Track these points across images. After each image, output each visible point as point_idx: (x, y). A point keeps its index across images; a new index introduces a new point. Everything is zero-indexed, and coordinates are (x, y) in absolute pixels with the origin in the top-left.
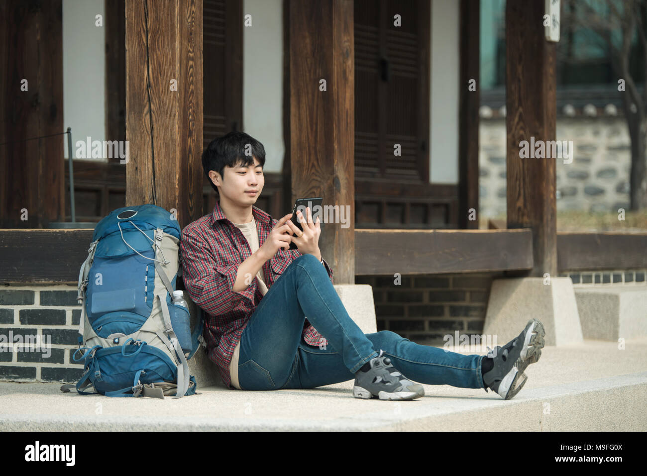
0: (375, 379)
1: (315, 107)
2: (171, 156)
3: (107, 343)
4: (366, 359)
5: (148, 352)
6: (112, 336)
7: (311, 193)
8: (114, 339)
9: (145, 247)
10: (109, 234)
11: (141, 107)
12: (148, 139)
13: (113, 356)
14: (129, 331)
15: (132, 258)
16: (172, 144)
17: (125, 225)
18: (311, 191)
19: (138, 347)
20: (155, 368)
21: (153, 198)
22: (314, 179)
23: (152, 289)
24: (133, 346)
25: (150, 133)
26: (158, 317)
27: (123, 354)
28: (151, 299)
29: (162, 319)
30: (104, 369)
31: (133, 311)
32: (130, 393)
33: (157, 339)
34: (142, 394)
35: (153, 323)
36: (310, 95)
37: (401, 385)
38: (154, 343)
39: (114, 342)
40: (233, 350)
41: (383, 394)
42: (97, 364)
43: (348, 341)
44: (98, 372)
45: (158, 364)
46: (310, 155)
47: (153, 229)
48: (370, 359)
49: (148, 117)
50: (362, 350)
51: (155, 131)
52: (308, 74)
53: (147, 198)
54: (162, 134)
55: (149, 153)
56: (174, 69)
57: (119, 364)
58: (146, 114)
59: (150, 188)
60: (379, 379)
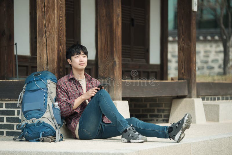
0: (129, 135)
1: (107, 35)
2: (54, 53)
3: (30, 122)
4: (125, 128)
5: (45, 125)
6: (32, 119)
7: (105, 67)
8: (32, 121)
9: (44, 87)
10: (31, 82)
11: (43, 35)
12: (45, 46)
13: (32, 127)
14: (38, 118)
15: (39, 90)
16: (54, 48)
17: (37, 79)
18: (105, 66)
19: (41, 123)
20: (47, 131)
21: (47, 68)
22: (107, 62)
23: (46, 102)
24: (39, 123)
25: (46, 44)
26: (49, 112)
27: (36, 126)
28: (46, 106)
29: (50, 113)
30: (29, 131)
31: (39, 110)
32: (38, 141)
33: (48, 120)
34: (43, 141)
35: (47, 115)
36: (105, 31)
37: (138, 137)
38: (47, 122)
39: (33, 122)
40: (76, 125)
41: (132, 141)
42: (26, 130)
43: (119, 121)
44: (27, 133)
45: (49, 130)
46: (105, 53)
47: (47, 80)
48: (127, 128)
49: (45, 38)
50: (124, 124)
51: (48, 44)
52: (104, 23)
53: (45, 69)
54: (50, 44)
55: (45, 52)
56: (55, 21)
57: (35, 130)
58: (44, 37)
59: (46, 65)
60: (131, 135)
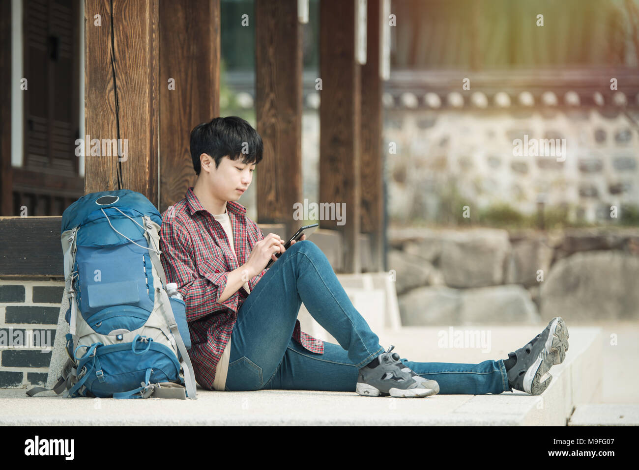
0: (385, 375)
2: (141, 137)
3: (108, 340)
5: (158, 351)
6: (114, 332)
7: (183, 181)
8: (117, 336)
9: (138, 236)
10: (92, 221)
11: (104, 83)
12: (113, 117)
13: (116, 353)
14: (133, 327)
15: (125, 247)
16: (141, 123)
17: (110, 211)
19: (147, 345)
20: (162, 367)
21: (119, 182)
22: (187, 166)
23: (151, 281)
24: (141, 343)
25: (114, 111)
26: (159, 312)
28: (152, 292)
29: (163, 313)
30: (105, 369)
31: (136, 305)
32: (137, 396)
33: (162, 335)
34: (154, 394)
35: (155, 319)
36: (183, 75)
37: (415, 381)
38: (158, 338)
39: (118, 339)
40: (224, 347)
41: (394, 391)
42: (99, 364)
44: (99, 372)
45: (166, 362)
47: (140, 216)
48: (378, 354)
49: (112, 93)
50: (370, 344)
51: (121, 109)
53: (111, 183)
54: (129, 113)
55: (113, 134)
56: (144, 42)
57: (125, 363)
58: (110, 91)
59: (115, 171)
60: (389, 376)
